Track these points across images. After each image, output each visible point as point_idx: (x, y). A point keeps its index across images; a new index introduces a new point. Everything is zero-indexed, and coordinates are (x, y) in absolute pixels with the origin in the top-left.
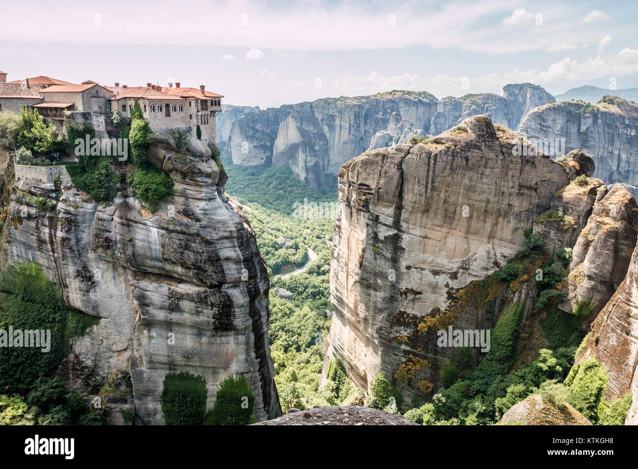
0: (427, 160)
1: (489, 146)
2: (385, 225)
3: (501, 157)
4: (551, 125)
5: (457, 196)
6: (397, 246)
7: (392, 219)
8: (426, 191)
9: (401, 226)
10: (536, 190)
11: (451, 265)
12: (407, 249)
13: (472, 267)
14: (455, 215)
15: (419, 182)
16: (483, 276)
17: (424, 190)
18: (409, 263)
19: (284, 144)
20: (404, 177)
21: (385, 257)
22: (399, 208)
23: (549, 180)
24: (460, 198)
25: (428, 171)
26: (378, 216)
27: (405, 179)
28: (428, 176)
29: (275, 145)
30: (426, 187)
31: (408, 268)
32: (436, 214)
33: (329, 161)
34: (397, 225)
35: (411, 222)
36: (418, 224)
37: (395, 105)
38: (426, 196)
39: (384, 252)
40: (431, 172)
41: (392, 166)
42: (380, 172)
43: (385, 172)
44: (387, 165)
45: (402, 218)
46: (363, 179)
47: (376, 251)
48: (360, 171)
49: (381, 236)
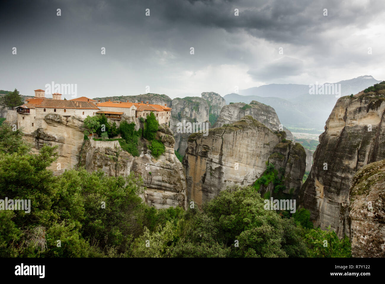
0: (233, 134)
1: (254, 128)
2: (215, 163)
3: (258, 132)
4: (233, 114)
6: (220, 172)
7: (218, 160)
9: (222, 163)
10: (269, 145)
11: (241, 178)
12: (224, 173)
13: (248, 179)
14: (242, 157)
15: (230, 143)
16: (252, 182)
18: (226, 179)
21: (216, 177)
22: (221, 155)
23: (273, 141)
25: (234, 138)
26: (212, 159)
27: (224, 142)
30: (232, 146)
31: (225, 181)
32: (236, 157)
34: (220, 163)
35: (226, 161)
36: (229, 162)
39: (215, 175)
40: (235, 139)
41: (218, 137)
42: (213, 140)
43: (216, 139)
44: (216, 136)
45: (223, 159)
46: (205, 143)
47: (211, 175)
48: (203, 139)
49: (213, 168)
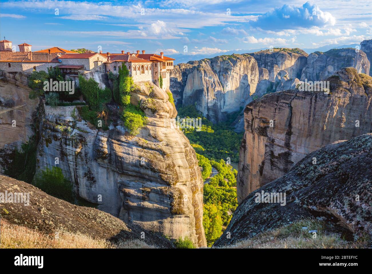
0: (310, 100)
2: (279, 146)
5: (332, 125)
6: (287, 161)
7: (284, 142)
8: (309, 122)
9: (290, 147)
12: (294, 162)
14: (330, 138)
15: (304, 115)
17: (307, 121)
19: (191, 90)
20: (293, 112)
21: (279, 168)
22: (289, 134)
24: (334, 126)
25: (311, 108)
26: (273, 140)
27: (293, 113)
28: (310, 111)
29: (185, 90)
30: (309, 119)
32: (316, 137)
33: (224, 102)
34: (287, 145)
35: (298, 144)
36: (303, 145)
37: (274, 59)
38: (309, 125)
39: (278, 165)
40: (313, 109)
41: (284, 105)
42: (275, 109)
43: (279, 108)
44: (280, 104)
45: (291, 141)
46: (263, 114)
47: (272, 163)
48: (261, 109)
49: (276, 154)
